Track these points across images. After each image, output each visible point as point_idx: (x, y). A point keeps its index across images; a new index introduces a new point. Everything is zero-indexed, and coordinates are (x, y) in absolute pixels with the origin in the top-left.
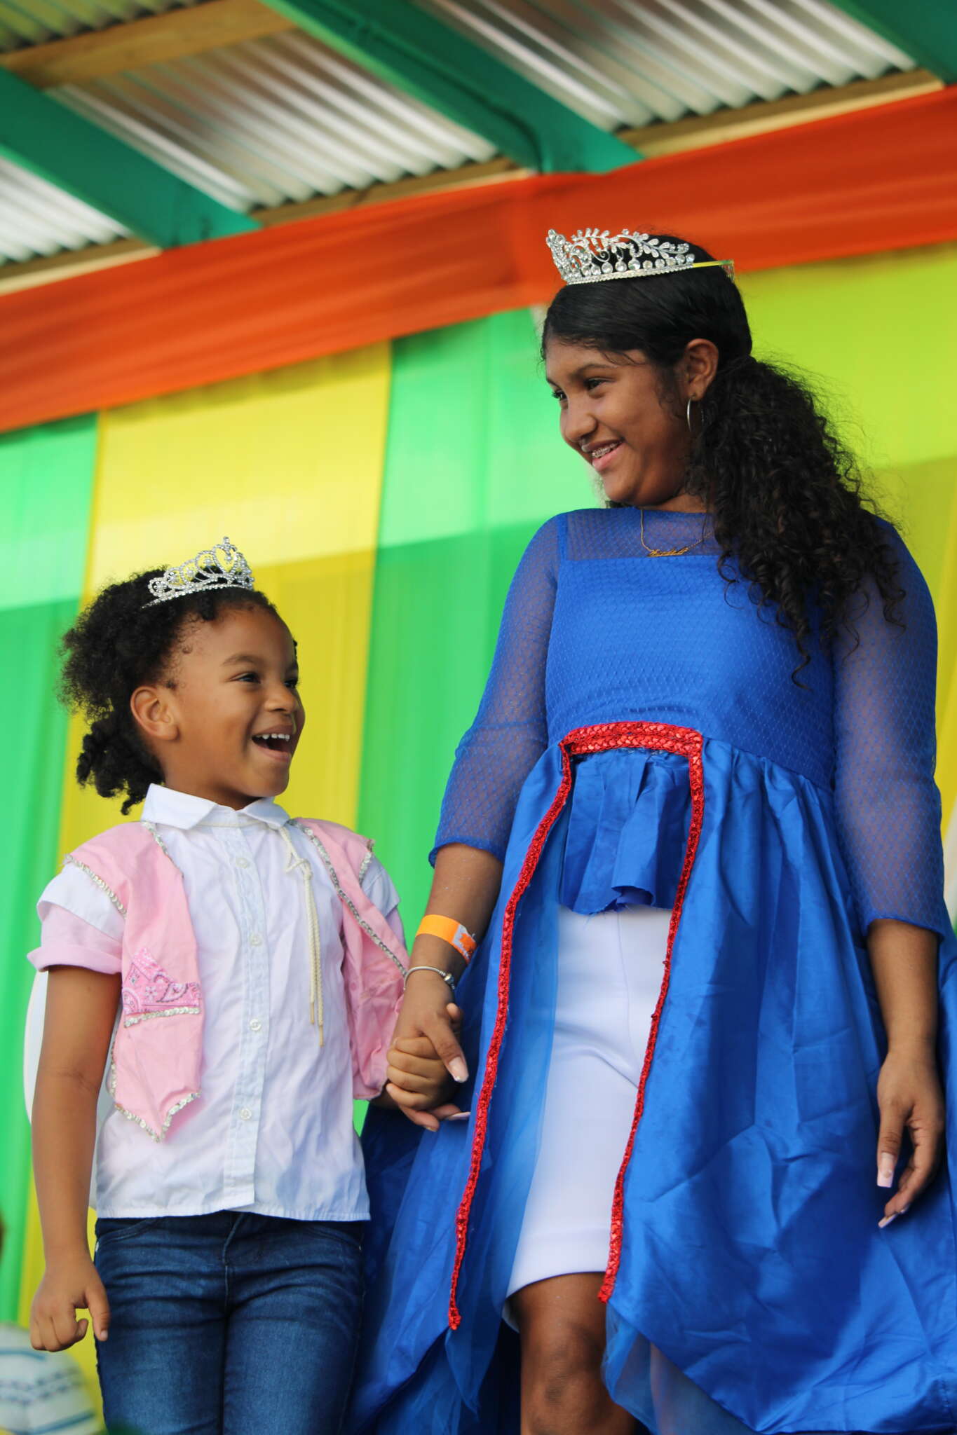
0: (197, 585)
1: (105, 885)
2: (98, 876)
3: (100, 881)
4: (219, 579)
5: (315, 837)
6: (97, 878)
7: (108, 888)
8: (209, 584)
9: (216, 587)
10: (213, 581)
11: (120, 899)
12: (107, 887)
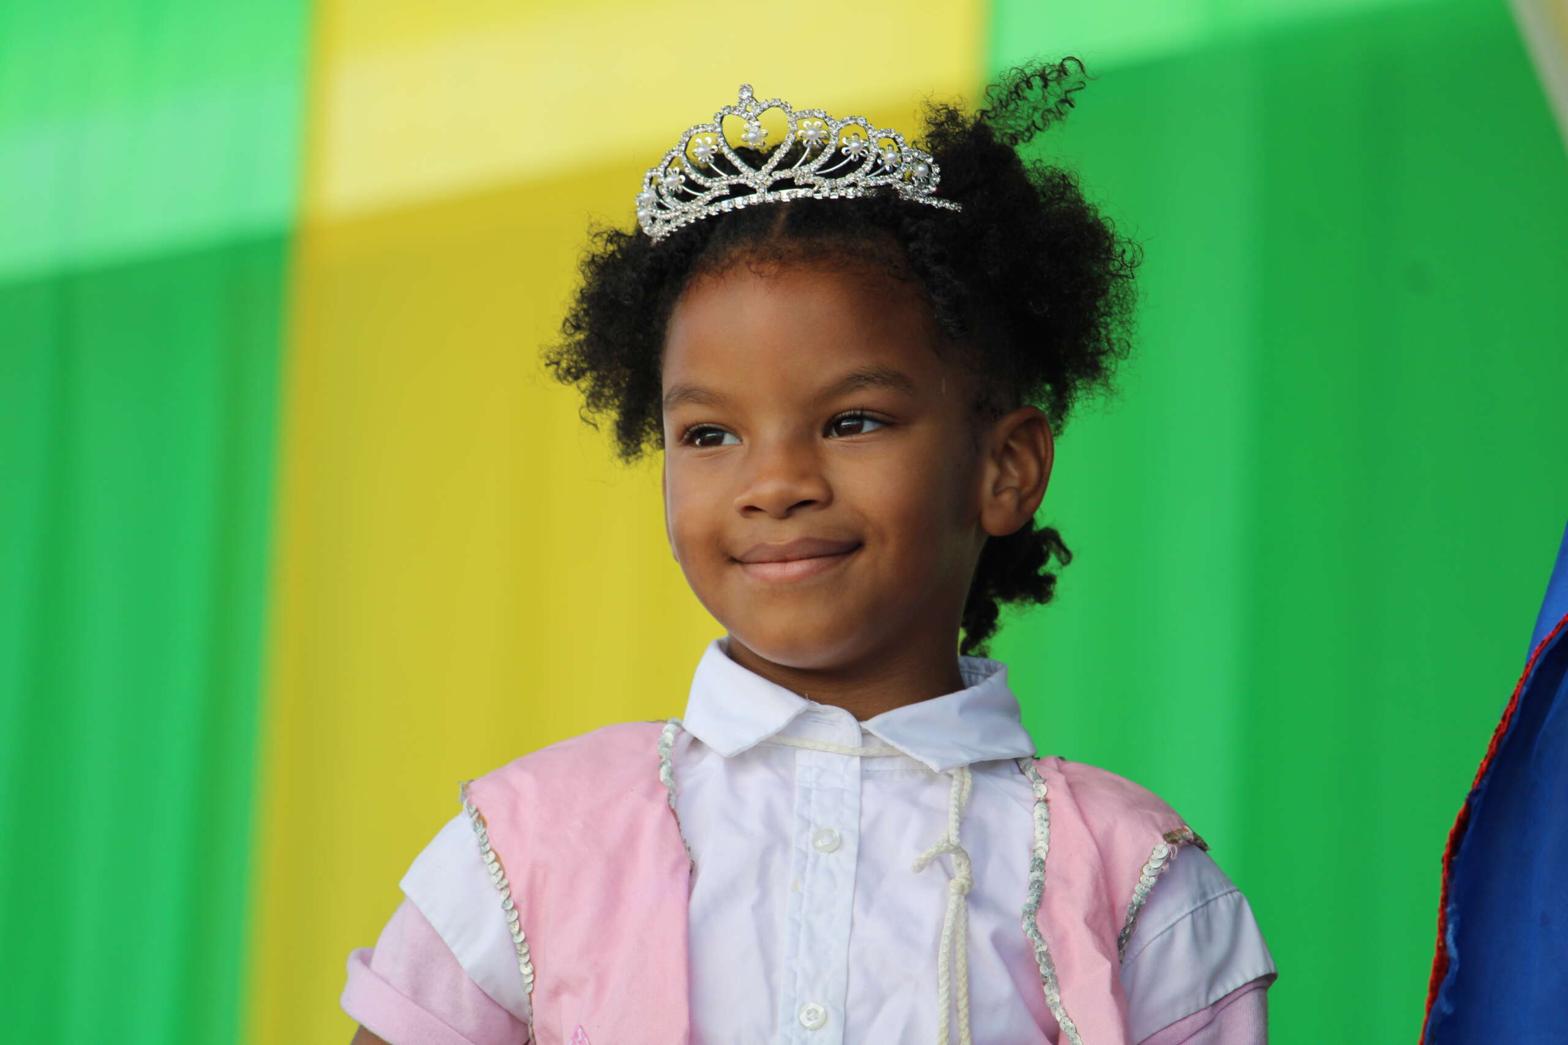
0: (687, 207)
1: (503, 877)
2: (496, 855)
3: (496, 865)
4: (731, 187)
5: (1046, 801)
6: (492, 856)
7: (507, 886)
8: (711, 203)
9: (726, 206)
10: (717, 194)
11: (523, 918)
12: (505, 882)
